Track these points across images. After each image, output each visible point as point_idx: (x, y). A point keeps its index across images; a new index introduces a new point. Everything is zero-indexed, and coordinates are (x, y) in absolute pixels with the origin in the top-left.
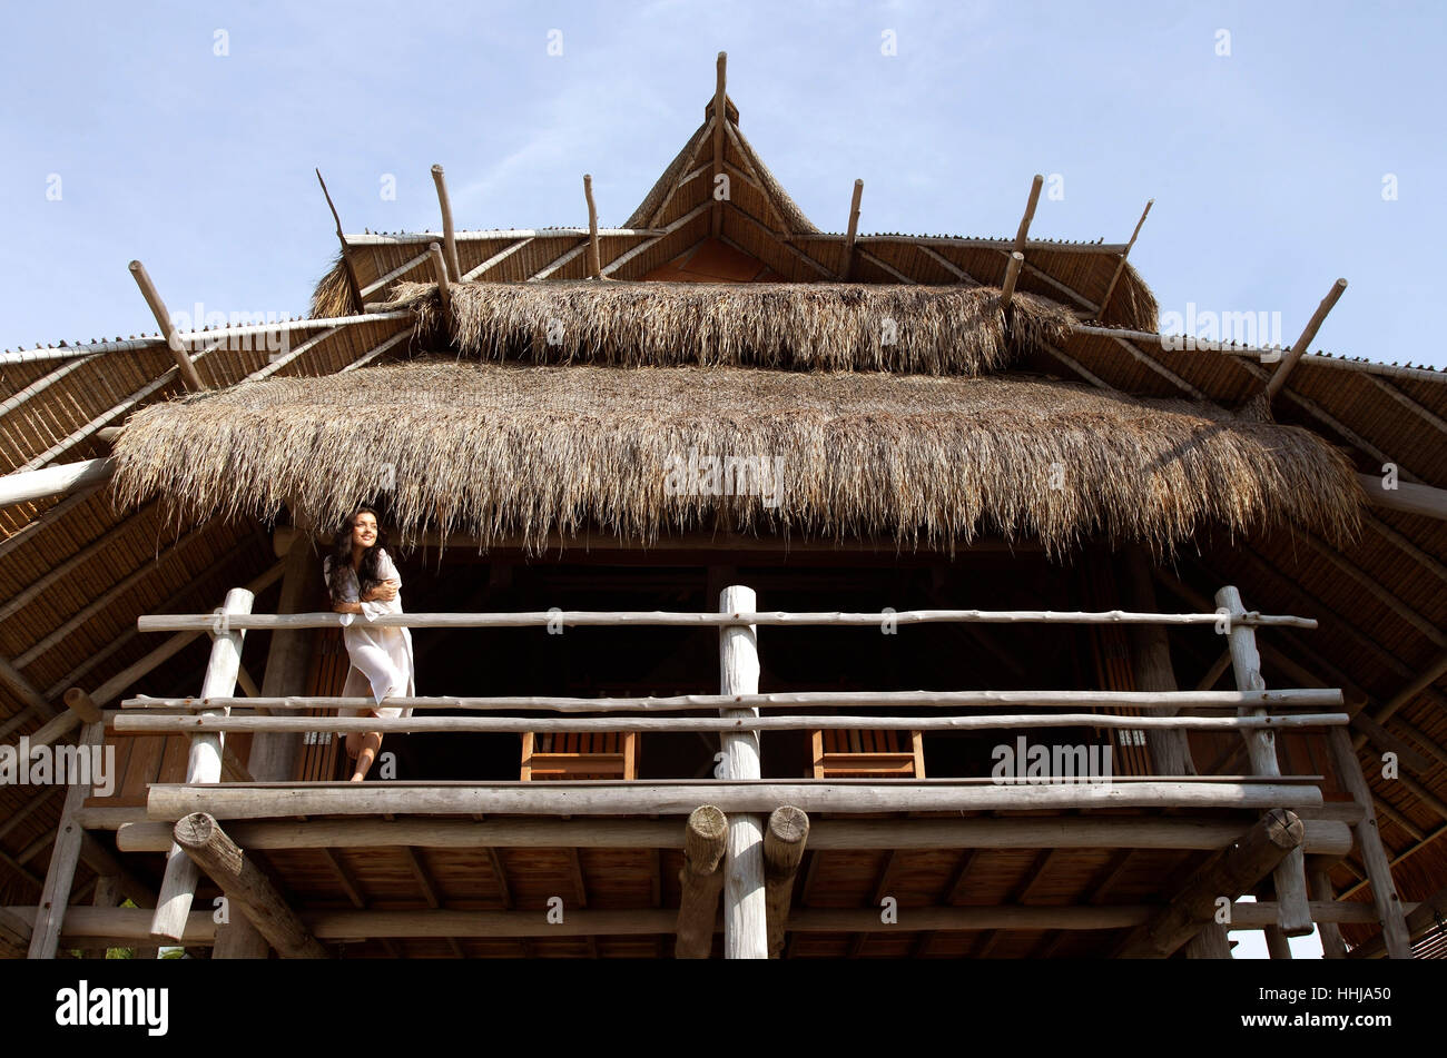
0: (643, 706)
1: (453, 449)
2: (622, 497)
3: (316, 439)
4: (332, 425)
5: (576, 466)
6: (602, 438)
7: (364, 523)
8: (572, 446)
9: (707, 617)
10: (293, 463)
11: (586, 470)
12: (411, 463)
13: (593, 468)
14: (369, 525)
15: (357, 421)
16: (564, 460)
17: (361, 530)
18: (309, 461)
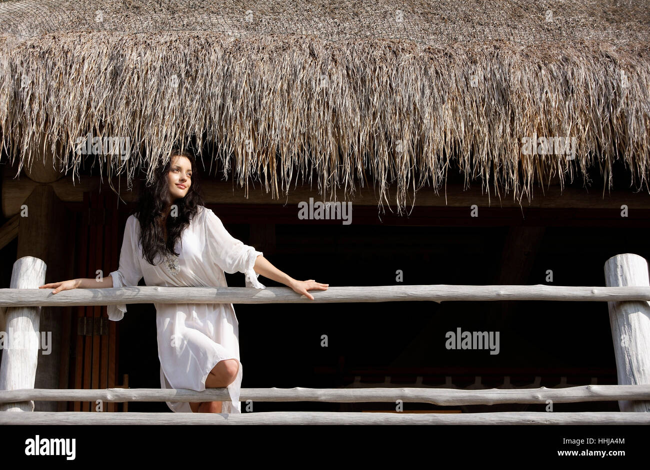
0: (537, 398)
1: (285, 87)
2: (492, 145)
3: (115, 74)
4: (132, 57)
5: (435, 109)
6: (459, 74)
7: (179, 169)
8: (426, 83)
9: (598, 292)
10: (93, 104)
11: (446, 112)
12: (239, 103)
13: (455, 110)
14: (184, 172)
15: (161, 52)
16: (421, 101)
17: (175, 177)
18: (112, 103)
